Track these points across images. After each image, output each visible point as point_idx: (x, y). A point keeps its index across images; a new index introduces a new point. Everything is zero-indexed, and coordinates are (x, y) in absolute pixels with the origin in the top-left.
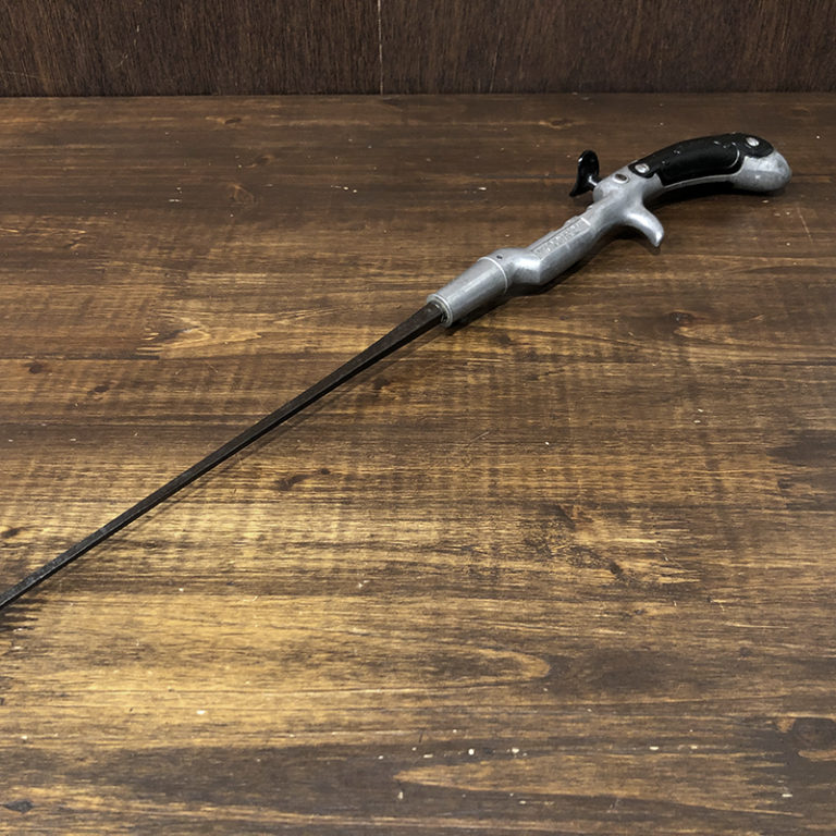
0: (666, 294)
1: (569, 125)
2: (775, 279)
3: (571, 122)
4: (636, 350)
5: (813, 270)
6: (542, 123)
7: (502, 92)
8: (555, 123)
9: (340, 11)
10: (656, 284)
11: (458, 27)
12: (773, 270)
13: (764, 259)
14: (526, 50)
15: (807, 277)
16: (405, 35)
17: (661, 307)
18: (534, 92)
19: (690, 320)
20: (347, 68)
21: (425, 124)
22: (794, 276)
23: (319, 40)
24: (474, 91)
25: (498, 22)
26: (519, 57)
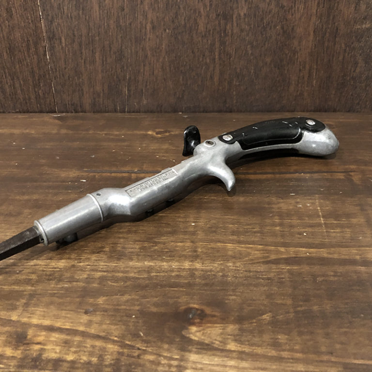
0: (189, 285)
1: (167, 134)
2: (289, 271)
3: (169, 132)
4: (139, 356)
5: (323, 261)
6: (150, 133)
7: (134, 112)
8: (157, 133)
9: (23, 61)
10: (184, 274)
11: (100, 71)
12: (288, 261)
13: (282, 249)
14: (146, 86)
15: (316, 269)
16: (67, 76)
17: (180, 300)
18: (154, 112)
19: (202, 318)
20: (33, 97)
21: (71, 132)
22: (305, 268)
23: (13, 79)
24: (116, 111)
25: (125, 68)
26: (142, 90)
